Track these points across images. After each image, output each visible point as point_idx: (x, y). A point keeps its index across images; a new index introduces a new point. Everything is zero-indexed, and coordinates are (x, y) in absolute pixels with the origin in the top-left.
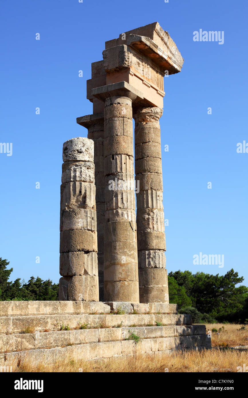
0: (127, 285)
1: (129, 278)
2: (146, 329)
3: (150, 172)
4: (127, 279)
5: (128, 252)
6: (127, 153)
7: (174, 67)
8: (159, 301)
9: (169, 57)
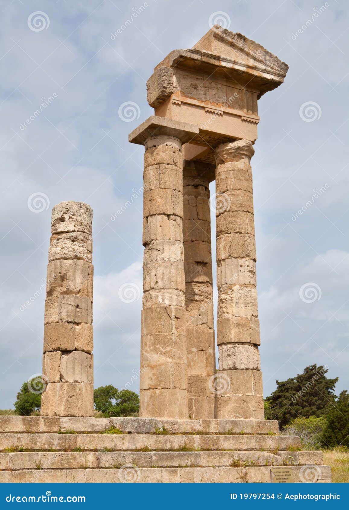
0: (158, 394)
1: (162, 385)
2: (155, 455)
3: (229, 234)
4: (159, 386)
5: (161, 349)
6: (164, 212)
7: (265, 78)
8: (239, 416)
9: (249, 67)
